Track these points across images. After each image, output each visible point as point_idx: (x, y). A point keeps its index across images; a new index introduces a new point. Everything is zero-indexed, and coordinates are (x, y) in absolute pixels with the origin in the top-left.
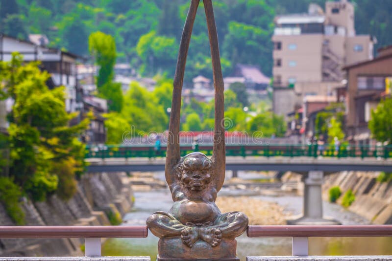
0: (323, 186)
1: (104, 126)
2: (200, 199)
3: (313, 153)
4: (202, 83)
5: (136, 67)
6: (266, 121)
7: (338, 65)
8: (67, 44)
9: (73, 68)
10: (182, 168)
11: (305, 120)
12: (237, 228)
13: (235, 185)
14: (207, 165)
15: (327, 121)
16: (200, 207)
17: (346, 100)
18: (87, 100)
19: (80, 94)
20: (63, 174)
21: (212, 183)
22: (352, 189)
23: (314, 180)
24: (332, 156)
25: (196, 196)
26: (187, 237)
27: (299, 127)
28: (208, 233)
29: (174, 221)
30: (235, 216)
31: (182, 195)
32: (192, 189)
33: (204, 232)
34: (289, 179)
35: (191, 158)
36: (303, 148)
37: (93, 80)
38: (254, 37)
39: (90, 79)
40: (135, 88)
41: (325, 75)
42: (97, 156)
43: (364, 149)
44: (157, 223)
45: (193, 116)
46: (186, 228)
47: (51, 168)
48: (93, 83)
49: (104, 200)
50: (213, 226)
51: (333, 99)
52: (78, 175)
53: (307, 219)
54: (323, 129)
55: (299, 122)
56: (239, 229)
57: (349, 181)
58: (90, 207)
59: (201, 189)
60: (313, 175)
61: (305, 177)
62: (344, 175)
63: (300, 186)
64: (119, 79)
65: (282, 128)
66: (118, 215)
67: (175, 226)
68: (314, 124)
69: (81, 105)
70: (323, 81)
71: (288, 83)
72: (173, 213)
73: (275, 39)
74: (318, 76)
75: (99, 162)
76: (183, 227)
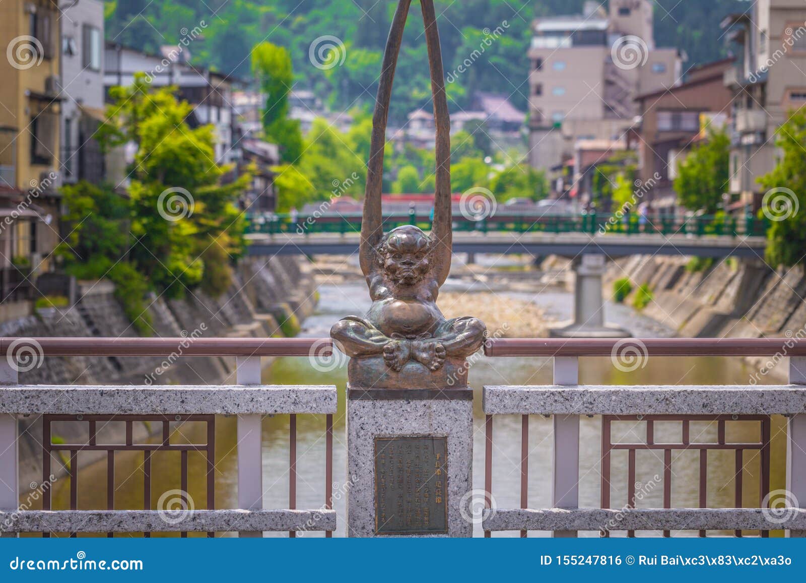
0: (605, 278)
1: (274, 185)
2: (412, 298)
3: (589, 227)
4: (423, 120)
5: (323, 95)
6: (519, 178)
7: (627, 94)
8: (218, 60)
9: (226, 98)
10: (386, 250)
11: (577, 177)
12: (469, 342)
13: (471, 275)
14: (423, 245)
15: (610, 180)
16: (413, 310)
17: (640, 146)
18: (248, 146)
19: (237, 136)
20: (210, 257)
21: (432, 273)
22: (648, 281)
23: (590, 268)
24: (619, 231)
25: (406, 293)
26: (392, 355)
27: (568, 188)
28: (424, 350)
29: (372, 331)
30: (465, 324)
31: (385, 291)
32: (401, 282)
33: (418, 348)
34: (552, 265)
35: (399, 235)
36: (575, 219)
37: (257, 114)
38: (501, 50)
39: (252, 114)
40: (321, 128)
41: (608, 109)
42: (262, 231)
43: (667, 221)
44: (347, 335)
45: (408, 171)
46: (392, 342)
47: (192, 248)
48: (257, 121)
49: (273, 297)
50: (433, 339)
51: (620, 144)
52: (233, 260)
53: (580, 328)
54: (605, 190)
55: (568, 181)
56: (472, 343)
57: (644, 269)
58: (251, 307)
59: (415, 281)
60: (590, 261)
61: (577, 263)
62: (636, 261)
63: (570, 278)
64: (297, 114)
65: (542, 189)
66: (294, 320)
67: (374, 338)
68: (591, 184)
69: (239, 153)
70: (605, 118)
71: (552, 121)
72: (371, 319)
73: (532, 54)
74: (598, 111)
75: (266, 239)
76: (386, 340)
